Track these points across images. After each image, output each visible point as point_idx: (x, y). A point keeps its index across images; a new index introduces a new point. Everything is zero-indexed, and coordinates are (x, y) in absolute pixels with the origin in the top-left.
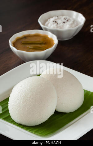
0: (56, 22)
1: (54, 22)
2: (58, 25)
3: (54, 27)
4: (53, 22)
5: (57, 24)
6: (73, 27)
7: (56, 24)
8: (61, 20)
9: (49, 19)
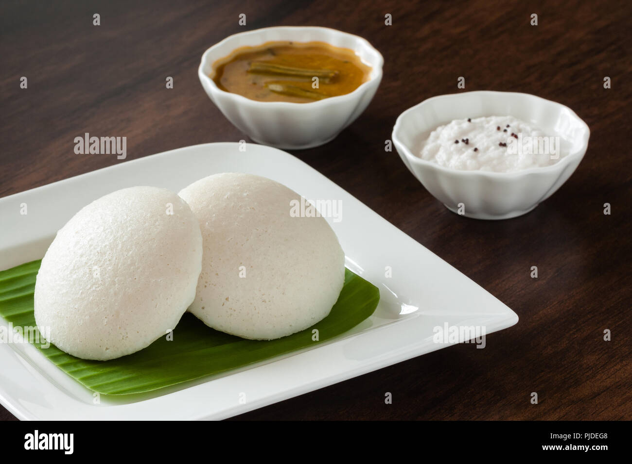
0: (466, 142)
1: (461, 144)
2: (482, 157)
3: (464, 166)
4: (457, 142)
5: (476, 150)
6: (541, 166)
7: (470, 151)
8: (489, 136)
9: (434, 128)
